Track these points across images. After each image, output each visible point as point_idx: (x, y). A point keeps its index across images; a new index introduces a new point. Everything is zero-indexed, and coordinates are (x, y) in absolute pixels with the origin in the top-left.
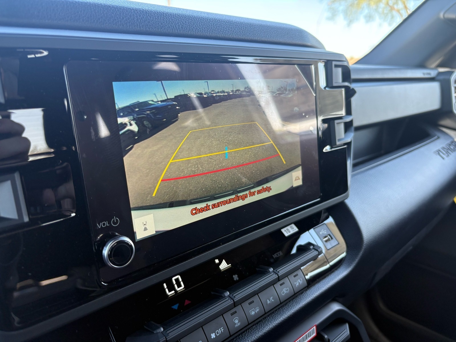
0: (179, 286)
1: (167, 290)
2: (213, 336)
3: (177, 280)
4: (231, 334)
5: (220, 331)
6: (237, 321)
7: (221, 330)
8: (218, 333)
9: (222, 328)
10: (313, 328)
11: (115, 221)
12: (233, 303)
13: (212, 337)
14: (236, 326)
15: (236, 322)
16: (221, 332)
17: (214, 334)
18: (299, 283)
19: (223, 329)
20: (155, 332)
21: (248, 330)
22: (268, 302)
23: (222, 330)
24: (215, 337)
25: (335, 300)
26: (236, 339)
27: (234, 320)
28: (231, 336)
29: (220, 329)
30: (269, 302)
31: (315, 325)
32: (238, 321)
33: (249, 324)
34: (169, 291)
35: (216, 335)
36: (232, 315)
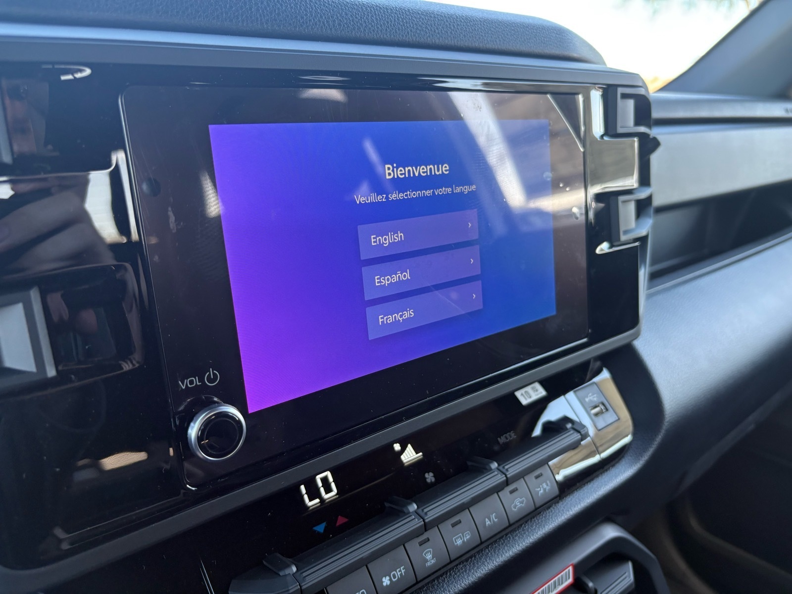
0: (328, 490)
1: (306, 497)
2: (386, 581)
3: (325, 480)
4: (419, 580)
5: (399, 574)
6: (429, 556)
7: (401, 571)
8: (394, 575)
9: (403, 567)
10: (567, 570)
11: (212, 377)
12: (422, 525)
13: (385, 584)
14: (428, 564)
15: (428, 558)
16: (401, 575)
17: (388, 578)
18: (545, 490)
19: (404, 570)
20: (281, 573)
21: (450, 572)
22: (487, 523)
23: (403, 571)
24: (389, 583)
25: (609, 519)
26: (427, 588)
27: (425, 555)
28: (417, 582)
29: (399, 569)
30: (488, 523)
31: (572, 565)
32: (431, 556)
33: (451, 562)
34: (310, 500)
35: (390, 580)
36: (420, 545)
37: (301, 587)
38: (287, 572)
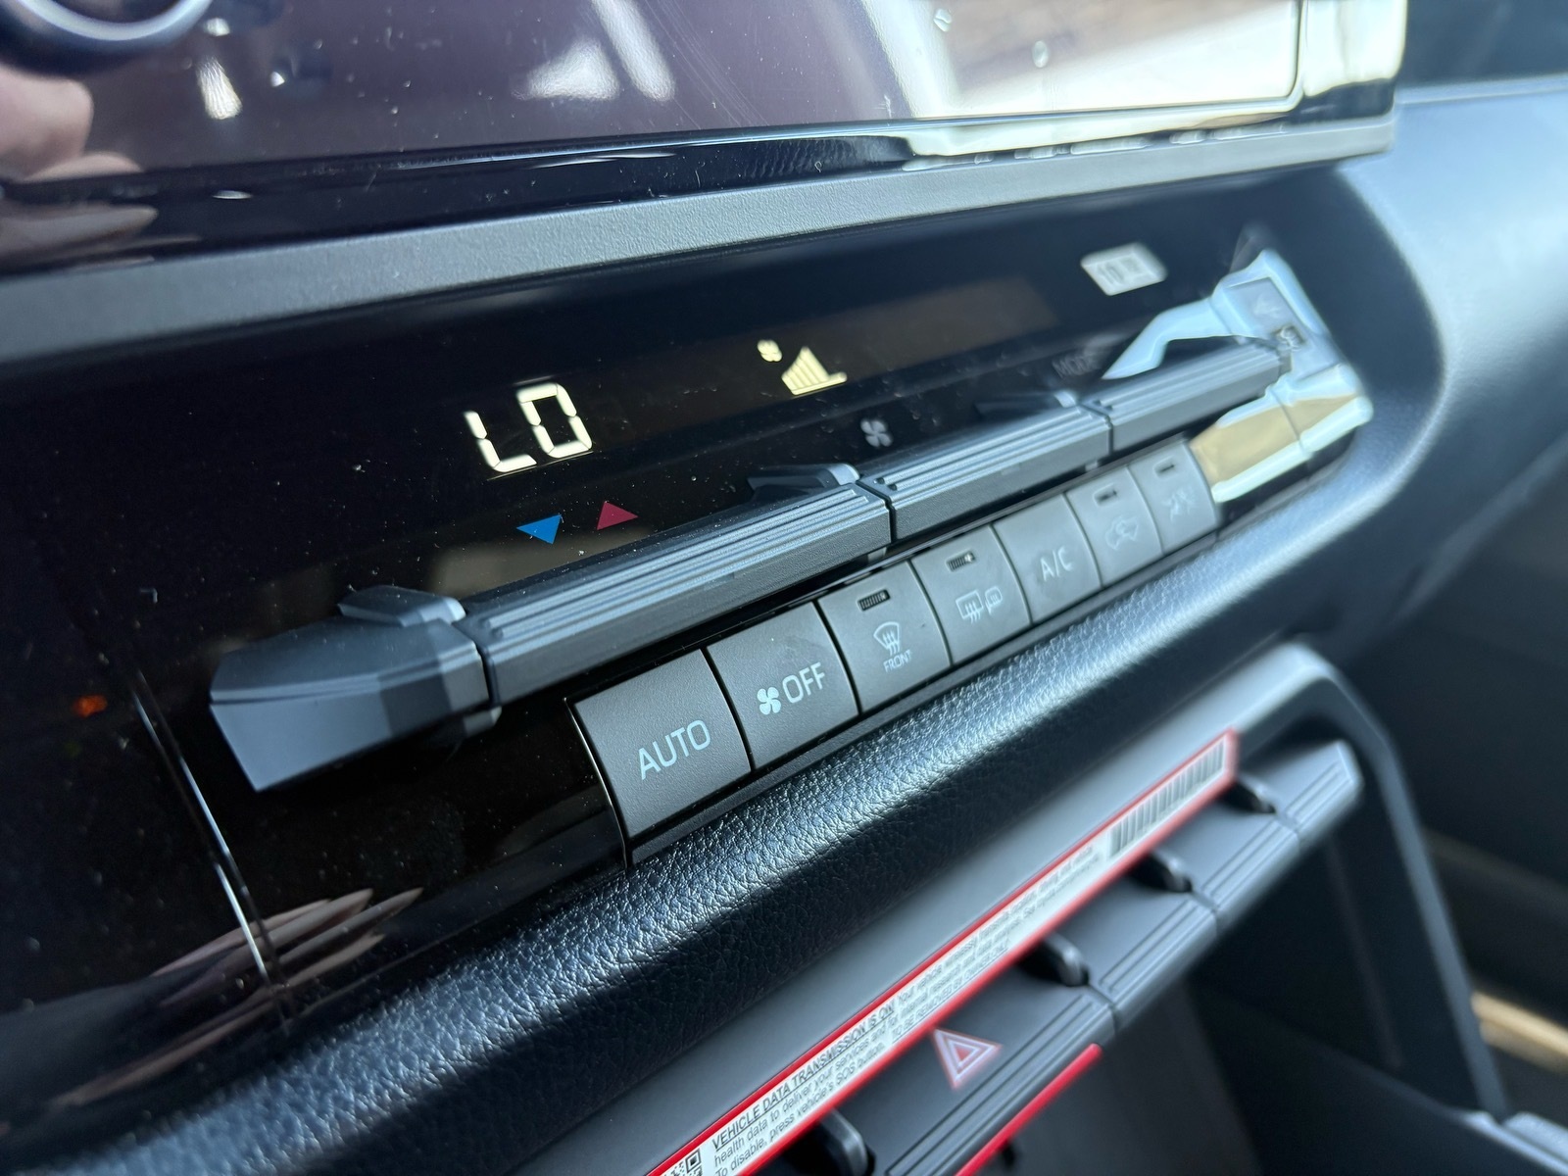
0: (561, 433)
1: (488, 450)
2: (769, 701)
3: (547, 407)
4: (866, 707)
5: (807, 683)
6: (892, 643)
7: (810, 678)
8: (792, 686)
9: (818, 665)
10: (1217, 744)
13: (765, 710)
14: (891, 664)
15: (888, 647)
16: (814, 685)
17: (773, 692)
18: (1184, 505)
19: (822, 675)
21: (950, 697)
22: (1045, 573)
23: (818, 677)
24: (777, 707)
26: (889, 737)
27: (880, 636)
28: (862, 716)
29: (807, 670)
30: (1047, 571)
31: (1228, 731)
32: (897, 642)
33: (954, 668)
34: (503, 455)
35: (782, 698)
36: (865, 609)
37: (484, 657)
38: (428, 614)
